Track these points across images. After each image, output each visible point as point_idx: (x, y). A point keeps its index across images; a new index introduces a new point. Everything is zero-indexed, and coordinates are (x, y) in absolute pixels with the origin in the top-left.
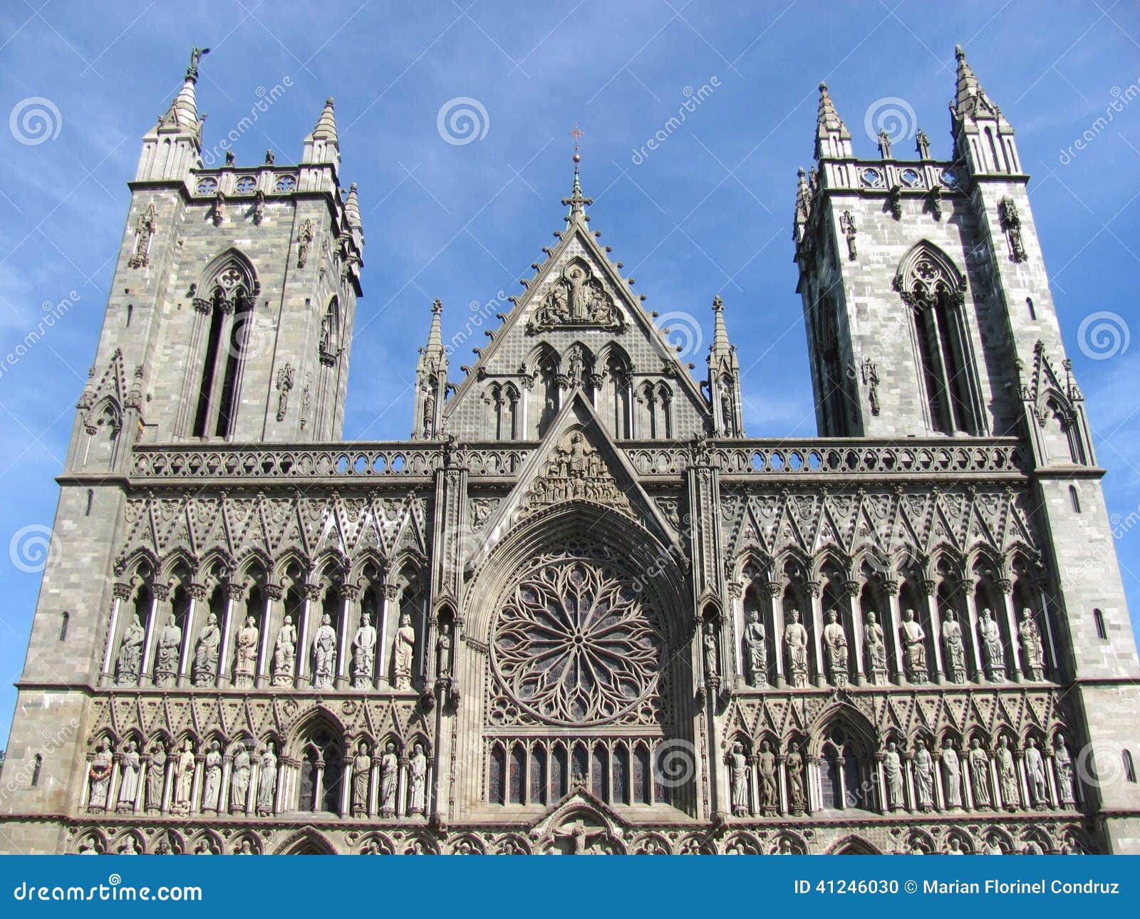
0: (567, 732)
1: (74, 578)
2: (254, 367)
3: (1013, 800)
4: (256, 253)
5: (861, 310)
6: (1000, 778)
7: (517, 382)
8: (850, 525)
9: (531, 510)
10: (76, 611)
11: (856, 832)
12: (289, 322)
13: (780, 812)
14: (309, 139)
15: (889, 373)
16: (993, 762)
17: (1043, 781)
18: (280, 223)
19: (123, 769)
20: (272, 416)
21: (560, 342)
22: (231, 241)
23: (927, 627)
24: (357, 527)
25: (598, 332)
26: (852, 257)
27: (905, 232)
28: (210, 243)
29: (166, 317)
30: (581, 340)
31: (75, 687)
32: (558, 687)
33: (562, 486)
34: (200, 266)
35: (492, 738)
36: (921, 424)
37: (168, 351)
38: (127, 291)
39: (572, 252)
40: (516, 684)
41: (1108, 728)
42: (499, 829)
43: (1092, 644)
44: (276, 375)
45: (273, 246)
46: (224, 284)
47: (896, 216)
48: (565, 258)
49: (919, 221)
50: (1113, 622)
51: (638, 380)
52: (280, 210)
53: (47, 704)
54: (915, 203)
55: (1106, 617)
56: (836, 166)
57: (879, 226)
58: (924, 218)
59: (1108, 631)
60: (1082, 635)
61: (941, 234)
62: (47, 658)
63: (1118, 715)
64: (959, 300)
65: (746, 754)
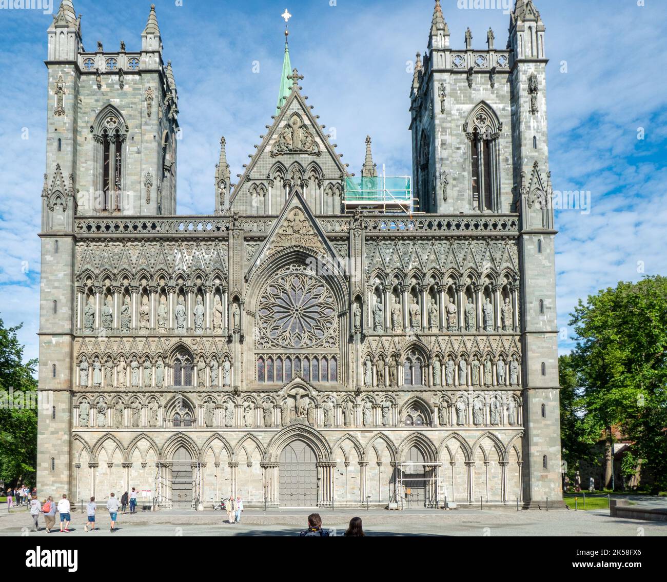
0: (292, 351)
1: (56, 284)
2: (130, 174)
3: (489, 382)
4: (123, 107)
5: (443, 143)
6: (484, 373)
7: (265, 183)
8: (427, 257)
9: (274, 250)
10: (60, 300)
11: (418, 394)
12: (146, 149)
13: (385, 385)
14: (144, 33)
15: (454, 179)
16: (482, 367)
17: (504, 375)
18: (134, 89)
19: (93, 369)
20: (144, 201)
21: (287, 161)
22: (109, 100)
23: (458, 306)
24: (192, 258)
25: (307, 155)
26: (442, 111)
27: (473, 96)
28: (97, 101)
29: (80, 145)
30: (297, 160)
31: (66, 334)
32: (288, 332)
33: (289, 238)
34: (94, 115)
35: (258, 354)
36: (467, 206)
37: (84, 165)
38: (56, 130)
39: (293, 109)
40: (268, 331)
41: (537, 353)
42: (263, 392)
43: (536, 315)
44: (143, 179)
45: (132, 103)
46: (108, 126)
47: (470, 86)
48: (289, 112)
49: (481, 89)
50: (548, 306)
51: (326, 182)
52: (133, 80)
53: (54, 342)
54: (481, 77)
55: (545, 303)
56: (439, 53)
57: (459, 92)
58: (485, 86)
59: (545, 310)
60: (532, 311)
61: (493, 97)
62: (50, 322)
63: (543, 348)
64: (496, 137)
65: (371, 361)
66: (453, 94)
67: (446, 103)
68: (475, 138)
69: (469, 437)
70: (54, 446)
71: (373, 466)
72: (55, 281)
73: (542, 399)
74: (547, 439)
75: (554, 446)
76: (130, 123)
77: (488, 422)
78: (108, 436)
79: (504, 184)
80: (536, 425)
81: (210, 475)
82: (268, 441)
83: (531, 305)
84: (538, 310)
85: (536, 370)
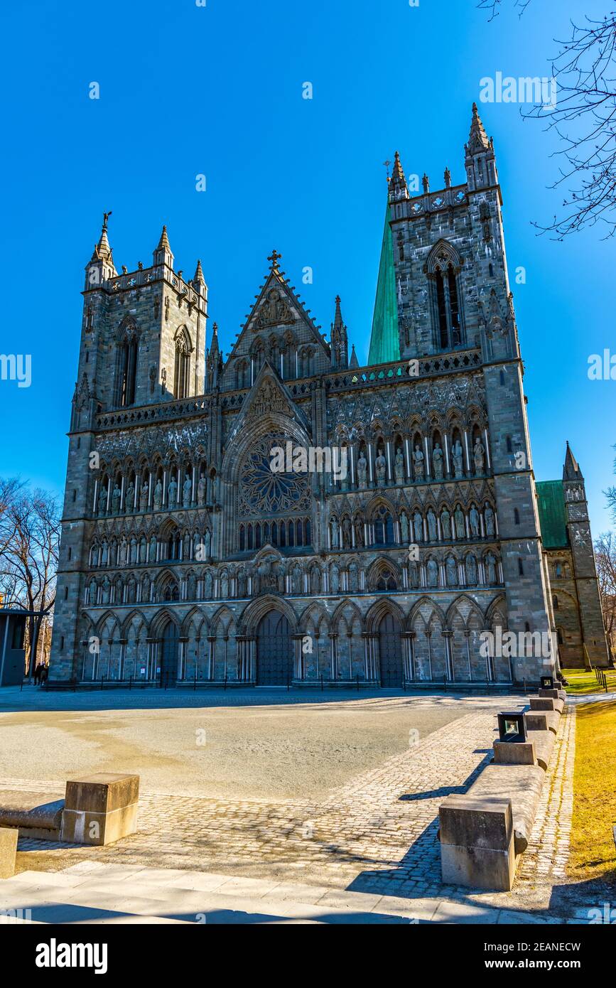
1: (77, 475)
3: (462, 535)
4: (138, 315)
5: (405, 288)
6: (455, 524)
7: (248, 357)
8: (388, 406)
9: (249, 420)
10: (78, 489)
12: (153, 346)
13: (351, 547)
15: (417, 321)
17: (477, 525)
18: (147, 298)
19: (102, 549)
20: (149, 392)
21: (266, 334)
22: (128, 312)
24: (181, 437)
25: (283, 326)
26: (402, 258)
27: (432, 237)
28: (119, 314)
29: (105, 353)
30: (275, 331)
31: (80, 519)
32: (266, 497)
33: (261, 406)
34: (117, 326)
36: (431, 346)
37: (108, 369)
38: (86, 345)
39: (271, 286)
40: (249, 499)
41: (508, 498)
42: (238, 561)
43: (504, 454)
45: (145, 310)
46: (128, 333)
47: (429, 228)
48: (268, 290)
49: (440, 228)
50: (517, 442)
51: (300, 347)
52: (146, 291)
53: (71, 527)
54: (439, 217)
55: (513, 439)
56: (397, 205)
57: (418, 236)
58: (443, 224)
59: (513, 447)
60: (499, 451)
61: (453, 232)
62: (71, 509)
63: (514, 491)
64: (459, 270)
65: (337, 521)
66: (412, 239)
67: (405, 249)
68: (438, 276)
69: (441, 601)
70: (64, 625)
71: (343, 638)
73: (518, 553)
74: (529, 601)
75: (538, 610)
76: (144, 326)
78: (108, 614)
79: (468, 317)
80: (513, 585)
81: (192, 651)
82: (240, 613)
83: (498, 444)
84: (506, 449)
85: (509, 518)
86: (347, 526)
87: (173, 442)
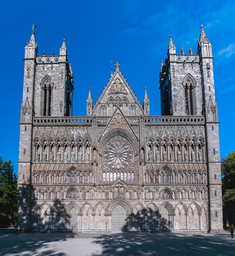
0: (116, 170)
1: (25, 143)
2: (54, 101)
4: (52, 76)
5: (175, 89)
6: (192, 178)
7: (106, 104)
8: (169, 133)
9: (110, 130)
10: (27, 149)
11: (167, 186)
12: (61, 92)
13: (154, 183)
14: (60, 49)
15: (179, 103)
16: (191, 176)
17: (200, 179)
18: (57, 70)
20: (59, 112)
21: (114, 97)
22: (47, 74)
24: (77, 133)
25: (122, 94)
26: (174, 77)
27: (185, 72)
28: (42, 74)
30: (118, 96)
31: (28, 162)
33: (115, 125)
34: (41, 79)
35: (103, 171)
37: (37, 98)
38: (27, 84)
40: (107, 162)
41: (213, 170)
42: (105, 186)
43: (212, 155)
44: (59, 103)
45: (56, 75)
46: (46, 83)
47: (184, 68)
48: (115, 78)
49: (188, 69)
50: (217, 151)
51: (130, 105)
52: (56, 66)
53: (24, 165)
54: (188, 65)
55: (216, 150)
56: (172, 56)
57: (180, 70)
58: (189, 68)
59: (216, 153)
60: (211, 153)
61: (193, 72)
62: (23, 157)
63: (215, 168)
64: (194, 87)
65: (148, 173)
66: (178, 71)
67: (175, 74)
68: (186, 87)
69: (187, 204)
71: (149, 215)
72: (25, 141)
73: (215, 189)
74: (217, 205)
75: (220, 207)
76: (55, 82)
77: (194, 198)
78: (45, 203)
79: (198, 105)
80: (213, 199)
81: (84, 219)
82: (107, 205)
83: (210, 151)
84: (213, 153)
85: (213, 177)
86: (152, 175)
87: (73, 135)
